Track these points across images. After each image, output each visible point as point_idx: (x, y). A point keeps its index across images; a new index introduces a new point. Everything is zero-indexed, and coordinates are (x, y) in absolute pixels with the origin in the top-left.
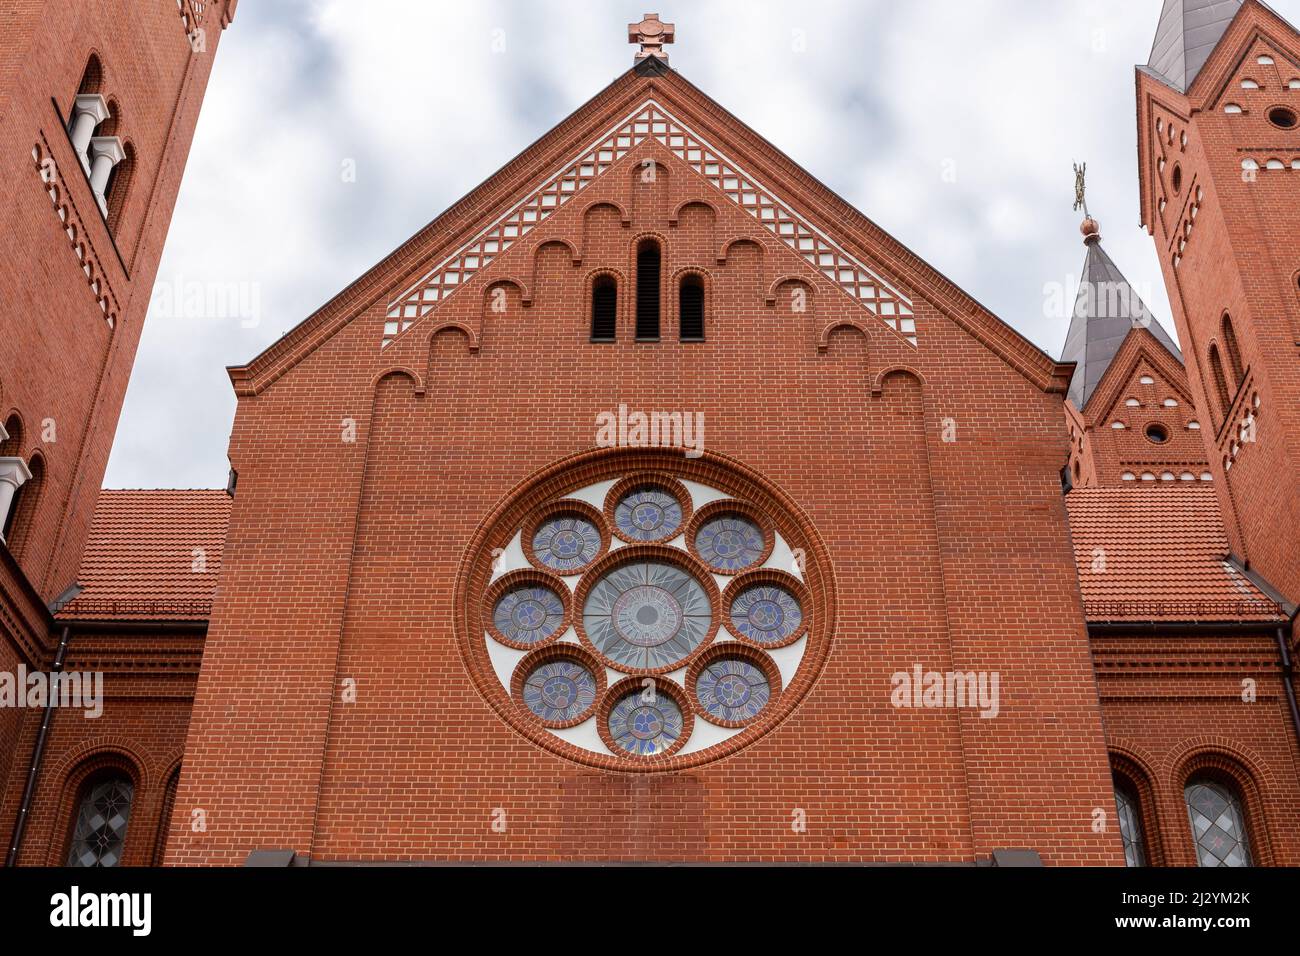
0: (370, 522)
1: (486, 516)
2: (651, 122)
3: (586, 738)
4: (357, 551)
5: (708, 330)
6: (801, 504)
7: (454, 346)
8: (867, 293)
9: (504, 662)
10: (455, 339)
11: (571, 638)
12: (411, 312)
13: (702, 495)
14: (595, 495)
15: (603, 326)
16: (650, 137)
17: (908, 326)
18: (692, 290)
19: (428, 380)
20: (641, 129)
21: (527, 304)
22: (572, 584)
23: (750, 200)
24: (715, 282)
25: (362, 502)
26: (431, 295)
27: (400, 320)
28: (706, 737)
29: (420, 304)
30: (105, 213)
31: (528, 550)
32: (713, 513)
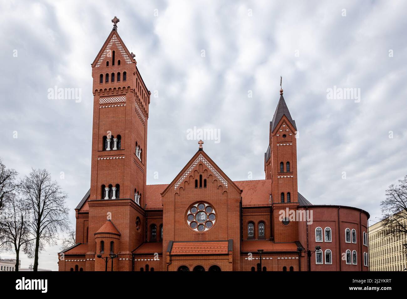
0: (176, 210)
1: (186, 209)
2: (201, 158)
3: (196, 230)
4: (175, 213)
5: (207, 186)
6: (215, 207)
7: (182, 190)
8: (223, 181)
9: (189, 223)
10: (182, 188)
11: (195, 220)
12: (177, 185)
13: (206, 205)
14: (196, 205)
15: (196, 186)
16: (201, 160)
17: (227, 185)
18: (205, 181)
19: (180, 194)
20: (200, 159)
21: (189, 184)
22: (194, 215)
23: (211, 169)
24: (207, 180)
25: (175, 208)
26: (179, 183)
27: (176, 186)
28: (206, 229)
29: (178, 184)
30: (141, 160)
31: (190, 211)
32: (207, 207)
